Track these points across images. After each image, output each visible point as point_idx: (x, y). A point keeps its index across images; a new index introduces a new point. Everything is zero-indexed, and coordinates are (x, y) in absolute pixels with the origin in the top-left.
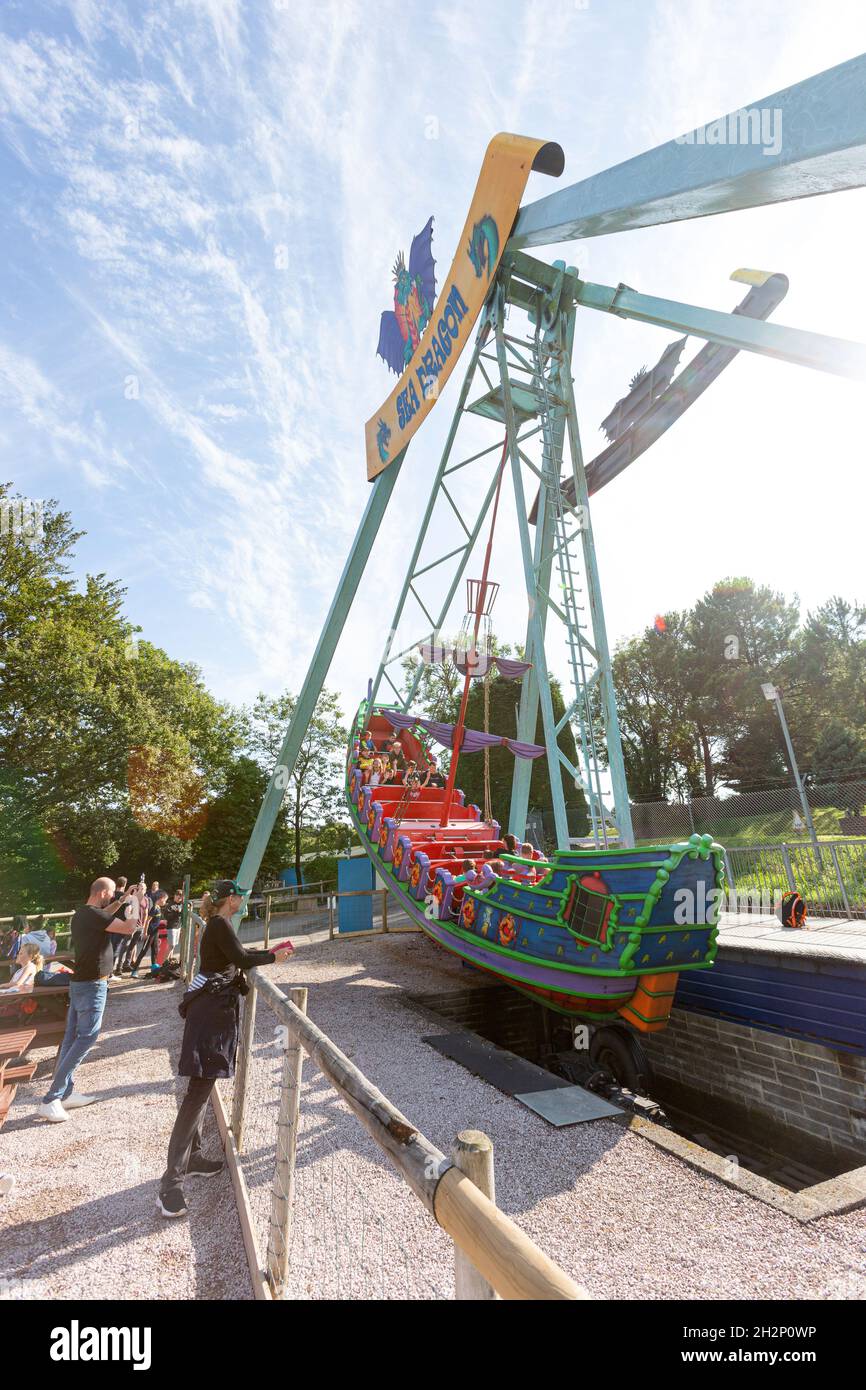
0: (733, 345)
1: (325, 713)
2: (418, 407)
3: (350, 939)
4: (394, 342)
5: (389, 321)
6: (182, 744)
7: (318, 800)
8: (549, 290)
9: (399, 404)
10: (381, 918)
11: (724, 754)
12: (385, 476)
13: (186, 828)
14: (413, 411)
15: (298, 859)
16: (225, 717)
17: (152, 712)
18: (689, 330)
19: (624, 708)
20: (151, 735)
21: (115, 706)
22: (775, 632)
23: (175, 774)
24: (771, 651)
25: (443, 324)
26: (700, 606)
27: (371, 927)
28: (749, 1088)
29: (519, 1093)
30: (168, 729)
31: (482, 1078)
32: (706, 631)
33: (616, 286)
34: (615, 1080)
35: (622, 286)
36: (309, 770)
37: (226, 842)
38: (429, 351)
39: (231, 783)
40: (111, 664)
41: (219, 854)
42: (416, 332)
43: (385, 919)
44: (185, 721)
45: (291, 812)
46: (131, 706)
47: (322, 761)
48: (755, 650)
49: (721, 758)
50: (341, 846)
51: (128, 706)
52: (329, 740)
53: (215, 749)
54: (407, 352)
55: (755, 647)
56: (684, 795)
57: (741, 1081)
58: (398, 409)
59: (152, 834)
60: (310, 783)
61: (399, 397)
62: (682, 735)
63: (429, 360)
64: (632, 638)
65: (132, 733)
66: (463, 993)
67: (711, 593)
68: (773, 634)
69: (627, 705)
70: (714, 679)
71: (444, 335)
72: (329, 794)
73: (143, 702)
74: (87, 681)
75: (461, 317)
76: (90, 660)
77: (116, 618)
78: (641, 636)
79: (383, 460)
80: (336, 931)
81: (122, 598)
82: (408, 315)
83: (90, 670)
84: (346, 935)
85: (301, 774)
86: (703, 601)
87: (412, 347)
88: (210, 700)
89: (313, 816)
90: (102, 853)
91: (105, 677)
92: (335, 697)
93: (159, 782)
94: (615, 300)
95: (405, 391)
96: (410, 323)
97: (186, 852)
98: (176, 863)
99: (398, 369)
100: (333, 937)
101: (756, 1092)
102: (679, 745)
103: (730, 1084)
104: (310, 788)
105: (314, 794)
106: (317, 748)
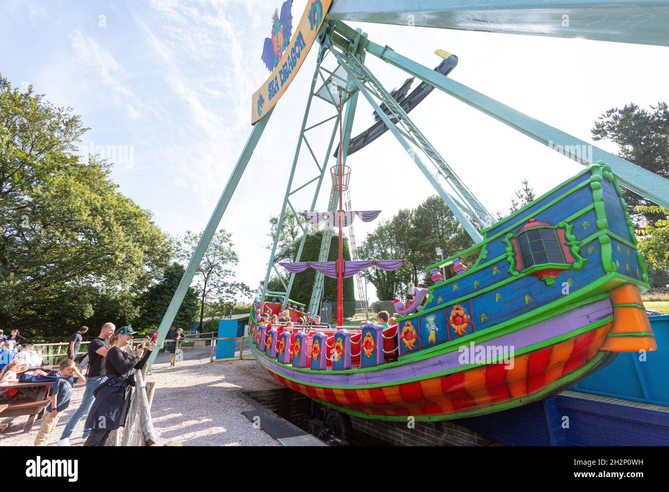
0: (434, 85)
1: (223, 243)
2: (278, 90)
3: (221, 362)
4: (270, 54)
5: (268, 43)
6: (139, 254)
7: (216, 289)
8: (353, 42)
9: (269, 87)
10: (239, 352)
11: (424, 280)
12: (260, 123)
13: (137, 300)
14: (276, 92)
15: (201, 320)
16: (167, 240)
17: (122, 234)
18: (416, 75)
19: (380, 254)
20: (121, 247)
21: (99, 229)
22: (452, 223)
23: (133, 269)
24: (449, 232)
25: (293, 50)
26: (420, 208)
27: (234, 357)
28: (398, 436)
29: (280, 438)
30: (131, 244)
31: (265, 431)
32: (421, 220)
33: (384, 46)
34: (333, 432)
35: (387, 47)
36: (213, 273)
37: (161, 308)
38: (286, 63)
39: (167, 277)
40: (99, 205)
41: (156, 315)
42: (281, 51)
43: (241, 353)
44: (141, 241)
45: (200, 295)
46: (110, 230)
47: (220, 268)
48: (443, 231)
49: (423, 281)
50: (228, 314)
51: (107, 229)
52: (225, 257)
53: (158, 257)
54: (276, 61)
55: (443, 229)
56: (404, 298)
57: (395, 433)
58: (269, 90)
59: (116, 301)
60: (212, 279)
61: (270, 84)
62: (405, 269)
63: (285, 68)
64: (387, 220)
65: (108, 244)
66: (272, 391)
67: (425, 202)
68: (451, 224)
69: (382, 252)
70: (422, 243)
71: (293, 55)
72: (222, 286)
73: (117, 228)
74: (83, 213)
75: (302, 48)
76: (86, 202)
77: (107, 179)
78: (391, 220)
79: (259, 115)
80: (214, 358)
81: (111, 169)
82: (277, 42)
83: (85, 207)
84: (219, 360)
85: (208, 274)
86: (421, 205)
87: (278, 59)
88: (159, 231)
89: (213, 297)
90: (83, 311)
91: (95, 212)
92: (230, 235)
93: (123, 273)
94: (383, 53)
95: (273, 81)
96: (278, 46)
97: (136, 313)
98: (130, 318)
99: (271, 69)
100: (212, 361)
101: (400, 438)
102: (404, 274)
103: (390, 434)
104: (212, 282)
105: (214, 285)
106: (218, 262)
